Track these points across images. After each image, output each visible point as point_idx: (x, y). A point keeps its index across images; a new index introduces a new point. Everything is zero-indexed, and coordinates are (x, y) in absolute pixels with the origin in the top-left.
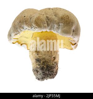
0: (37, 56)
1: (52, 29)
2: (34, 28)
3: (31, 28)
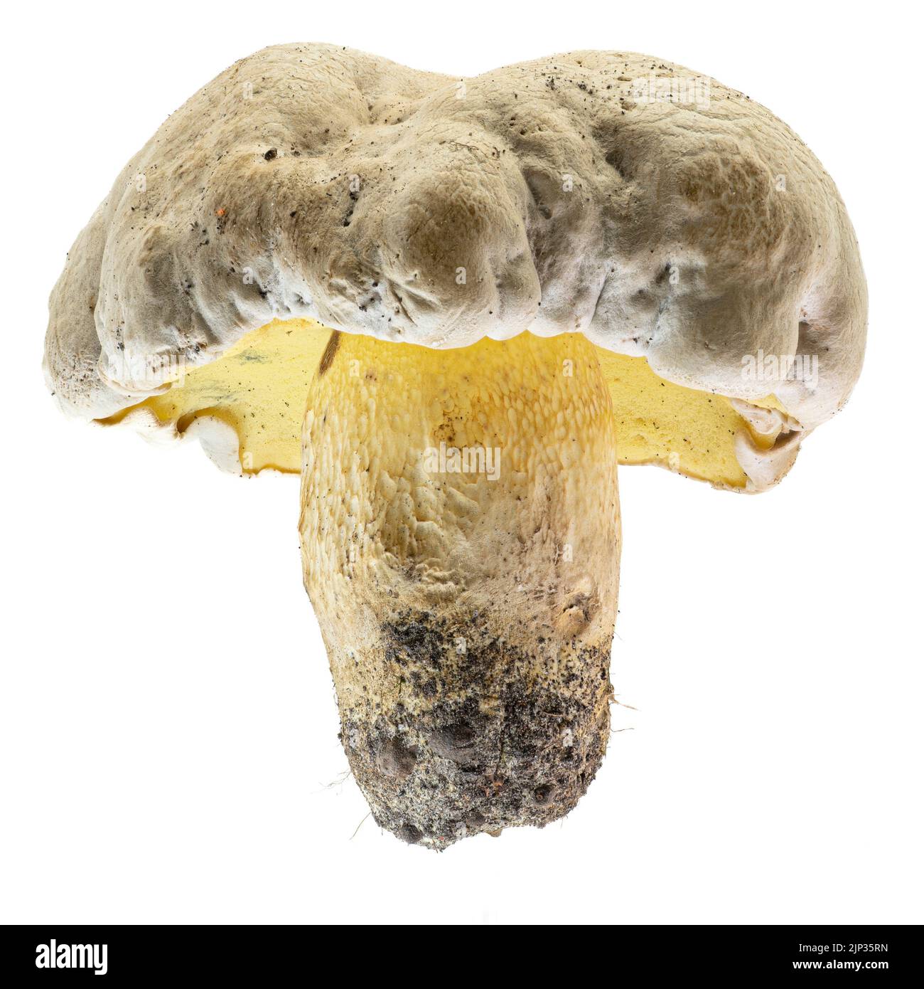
0: (406, 591)
1: (581, 307)
2: (401, 311)
3: (363, 308)
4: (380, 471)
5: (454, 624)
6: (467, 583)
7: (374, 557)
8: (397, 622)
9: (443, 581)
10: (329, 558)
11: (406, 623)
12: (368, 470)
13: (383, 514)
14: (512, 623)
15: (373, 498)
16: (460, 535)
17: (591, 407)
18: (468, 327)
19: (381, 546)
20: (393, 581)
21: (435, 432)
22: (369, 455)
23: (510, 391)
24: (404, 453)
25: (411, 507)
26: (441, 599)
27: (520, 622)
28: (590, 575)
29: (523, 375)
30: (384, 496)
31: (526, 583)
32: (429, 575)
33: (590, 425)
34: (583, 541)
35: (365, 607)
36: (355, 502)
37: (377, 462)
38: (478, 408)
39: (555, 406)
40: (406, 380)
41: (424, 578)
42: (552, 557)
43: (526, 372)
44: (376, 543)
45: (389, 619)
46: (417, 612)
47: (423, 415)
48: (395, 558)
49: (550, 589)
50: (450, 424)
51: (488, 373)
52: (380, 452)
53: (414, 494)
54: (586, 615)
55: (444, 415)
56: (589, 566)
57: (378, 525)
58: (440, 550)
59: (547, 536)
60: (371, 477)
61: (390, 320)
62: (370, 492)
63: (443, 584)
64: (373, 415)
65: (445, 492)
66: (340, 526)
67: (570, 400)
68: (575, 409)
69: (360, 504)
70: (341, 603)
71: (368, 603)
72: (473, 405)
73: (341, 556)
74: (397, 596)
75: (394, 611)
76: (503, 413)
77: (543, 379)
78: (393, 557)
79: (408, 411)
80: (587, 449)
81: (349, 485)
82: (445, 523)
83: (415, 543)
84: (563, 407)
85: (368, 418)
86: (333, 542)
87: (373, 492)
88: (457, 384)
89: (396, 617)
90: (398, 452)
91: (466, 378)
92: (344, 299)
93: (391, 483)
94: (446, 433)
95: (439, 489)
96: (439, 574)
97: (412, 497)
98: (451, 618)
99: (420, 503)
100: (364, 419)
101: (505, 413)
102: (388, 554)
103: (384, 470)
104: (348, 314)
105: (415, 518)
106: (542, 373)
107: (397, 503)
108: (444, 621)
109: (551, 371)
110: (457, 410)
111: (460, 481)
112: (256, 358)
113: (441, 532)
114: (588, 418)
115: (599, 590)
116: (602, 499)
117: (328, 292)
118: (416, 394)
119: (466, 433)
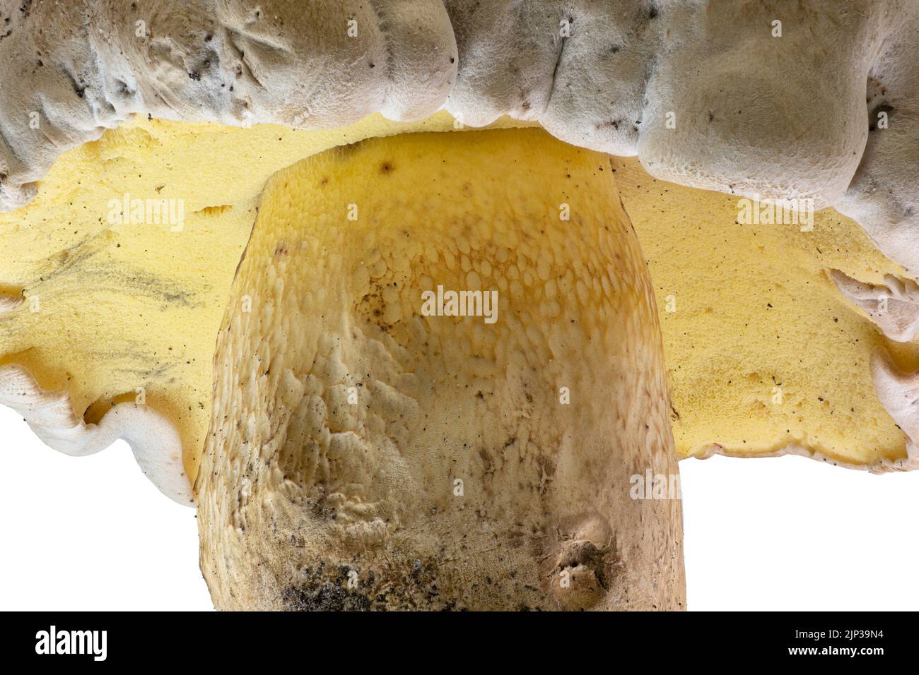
0: (314, 536)
1: (527, 75)
2: (243, 71)
3: (196, 75)
4: (283, 370)
5: (387, 581)
6: (403, 521)
7: (269, 489)
8: (304, 585)
9: (367, 516)
10: (220, 509)
11: (317, 585)
12: (268, 372)
13: (283, 428)
14: (475, 581)
15: (272, 408)
16: (391, 448)
17: (604, 279)
18: (339, 87)
19: (279, 472)
20: (296, 521)
21: (357, 305)
22: (271, 353)
23: (472, 250)
24: (315, 342)
25: (323, 414)
26: (367, 545)
27: (489, 581)
28: (602, 518)
29: (494, 230)
30: (287, 405)
31: (495, 520)
32: (347, 510)
33: (600, 304)
34: (587, 464)
35: (262, 568)
36: (252, 422)
37: (281, 359)
38: (420, 270)
39: (544, 273)
40: (323, 245)
41: (342, 515)
42: (535, 483)
43: (500, 227)
44: (273, 469)
45: (292, 581)
46: (334, 568)
47: (343, 285)
48: (297, 488)
49: (535, 531)
50: (378, 293)
51: (439, 226)
52: (285, 346)
53: (327, 396)
54: (600, 580)
55: (371, 282)
56: (600, 503)
57: (276, 444)
58: (363, 471)
59: (526, 452)
60: (271, 381)
61: (232, 89)
62: (269, 401)
63: (367, 521)
64: (280, 299)
65: (368, 387)
66: (233, 460)
67: (569, 266)
68: (576, 279)
69: (256, 422)
70: (234, 572)
71: (265, 562)
72: (413, 267)
73: (232, 501)
74: (302, 543)
75: (299, 567)
76: (458, 277)
77: (526, 236)
78: (296, 486)
79: (323, 284)
80: (595, 334)
81: (246, 402)
82: (369, 433)
83: (327, 464)
84: (557, 276)
85: (275, 305)
86: (224, 485)
87: (273, 401)
88: (392, 241)
89: (303, 576)
90: (308, 341)
91: (405, 232)
92: (169, 65)
93: (296, 385)
94: (371, 306)
95: (361, 385)
96: (361, 507)
97: (324, 401)
98: (381, 572)
99: (336, 409)
100: (269, 309)
101: (462, 277)
102: (288, 482)
103: (289, 367)
104: (177, 89)
105: (328, 430)
106: (524, 229)
107: (304, 412)
108: (371, 580)
109: (540, 227)
110: (389, 275)
111: (390, 370)
112: (177, 297)
113: (364, 446)
114: (598, 294)
115: (619, 542)
116: (622, 409)
117: (149, 60)
118: (336, 260)
119: (401, 304)
